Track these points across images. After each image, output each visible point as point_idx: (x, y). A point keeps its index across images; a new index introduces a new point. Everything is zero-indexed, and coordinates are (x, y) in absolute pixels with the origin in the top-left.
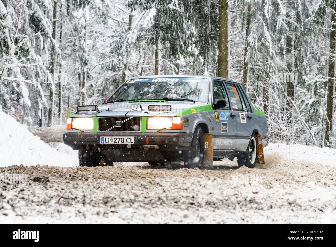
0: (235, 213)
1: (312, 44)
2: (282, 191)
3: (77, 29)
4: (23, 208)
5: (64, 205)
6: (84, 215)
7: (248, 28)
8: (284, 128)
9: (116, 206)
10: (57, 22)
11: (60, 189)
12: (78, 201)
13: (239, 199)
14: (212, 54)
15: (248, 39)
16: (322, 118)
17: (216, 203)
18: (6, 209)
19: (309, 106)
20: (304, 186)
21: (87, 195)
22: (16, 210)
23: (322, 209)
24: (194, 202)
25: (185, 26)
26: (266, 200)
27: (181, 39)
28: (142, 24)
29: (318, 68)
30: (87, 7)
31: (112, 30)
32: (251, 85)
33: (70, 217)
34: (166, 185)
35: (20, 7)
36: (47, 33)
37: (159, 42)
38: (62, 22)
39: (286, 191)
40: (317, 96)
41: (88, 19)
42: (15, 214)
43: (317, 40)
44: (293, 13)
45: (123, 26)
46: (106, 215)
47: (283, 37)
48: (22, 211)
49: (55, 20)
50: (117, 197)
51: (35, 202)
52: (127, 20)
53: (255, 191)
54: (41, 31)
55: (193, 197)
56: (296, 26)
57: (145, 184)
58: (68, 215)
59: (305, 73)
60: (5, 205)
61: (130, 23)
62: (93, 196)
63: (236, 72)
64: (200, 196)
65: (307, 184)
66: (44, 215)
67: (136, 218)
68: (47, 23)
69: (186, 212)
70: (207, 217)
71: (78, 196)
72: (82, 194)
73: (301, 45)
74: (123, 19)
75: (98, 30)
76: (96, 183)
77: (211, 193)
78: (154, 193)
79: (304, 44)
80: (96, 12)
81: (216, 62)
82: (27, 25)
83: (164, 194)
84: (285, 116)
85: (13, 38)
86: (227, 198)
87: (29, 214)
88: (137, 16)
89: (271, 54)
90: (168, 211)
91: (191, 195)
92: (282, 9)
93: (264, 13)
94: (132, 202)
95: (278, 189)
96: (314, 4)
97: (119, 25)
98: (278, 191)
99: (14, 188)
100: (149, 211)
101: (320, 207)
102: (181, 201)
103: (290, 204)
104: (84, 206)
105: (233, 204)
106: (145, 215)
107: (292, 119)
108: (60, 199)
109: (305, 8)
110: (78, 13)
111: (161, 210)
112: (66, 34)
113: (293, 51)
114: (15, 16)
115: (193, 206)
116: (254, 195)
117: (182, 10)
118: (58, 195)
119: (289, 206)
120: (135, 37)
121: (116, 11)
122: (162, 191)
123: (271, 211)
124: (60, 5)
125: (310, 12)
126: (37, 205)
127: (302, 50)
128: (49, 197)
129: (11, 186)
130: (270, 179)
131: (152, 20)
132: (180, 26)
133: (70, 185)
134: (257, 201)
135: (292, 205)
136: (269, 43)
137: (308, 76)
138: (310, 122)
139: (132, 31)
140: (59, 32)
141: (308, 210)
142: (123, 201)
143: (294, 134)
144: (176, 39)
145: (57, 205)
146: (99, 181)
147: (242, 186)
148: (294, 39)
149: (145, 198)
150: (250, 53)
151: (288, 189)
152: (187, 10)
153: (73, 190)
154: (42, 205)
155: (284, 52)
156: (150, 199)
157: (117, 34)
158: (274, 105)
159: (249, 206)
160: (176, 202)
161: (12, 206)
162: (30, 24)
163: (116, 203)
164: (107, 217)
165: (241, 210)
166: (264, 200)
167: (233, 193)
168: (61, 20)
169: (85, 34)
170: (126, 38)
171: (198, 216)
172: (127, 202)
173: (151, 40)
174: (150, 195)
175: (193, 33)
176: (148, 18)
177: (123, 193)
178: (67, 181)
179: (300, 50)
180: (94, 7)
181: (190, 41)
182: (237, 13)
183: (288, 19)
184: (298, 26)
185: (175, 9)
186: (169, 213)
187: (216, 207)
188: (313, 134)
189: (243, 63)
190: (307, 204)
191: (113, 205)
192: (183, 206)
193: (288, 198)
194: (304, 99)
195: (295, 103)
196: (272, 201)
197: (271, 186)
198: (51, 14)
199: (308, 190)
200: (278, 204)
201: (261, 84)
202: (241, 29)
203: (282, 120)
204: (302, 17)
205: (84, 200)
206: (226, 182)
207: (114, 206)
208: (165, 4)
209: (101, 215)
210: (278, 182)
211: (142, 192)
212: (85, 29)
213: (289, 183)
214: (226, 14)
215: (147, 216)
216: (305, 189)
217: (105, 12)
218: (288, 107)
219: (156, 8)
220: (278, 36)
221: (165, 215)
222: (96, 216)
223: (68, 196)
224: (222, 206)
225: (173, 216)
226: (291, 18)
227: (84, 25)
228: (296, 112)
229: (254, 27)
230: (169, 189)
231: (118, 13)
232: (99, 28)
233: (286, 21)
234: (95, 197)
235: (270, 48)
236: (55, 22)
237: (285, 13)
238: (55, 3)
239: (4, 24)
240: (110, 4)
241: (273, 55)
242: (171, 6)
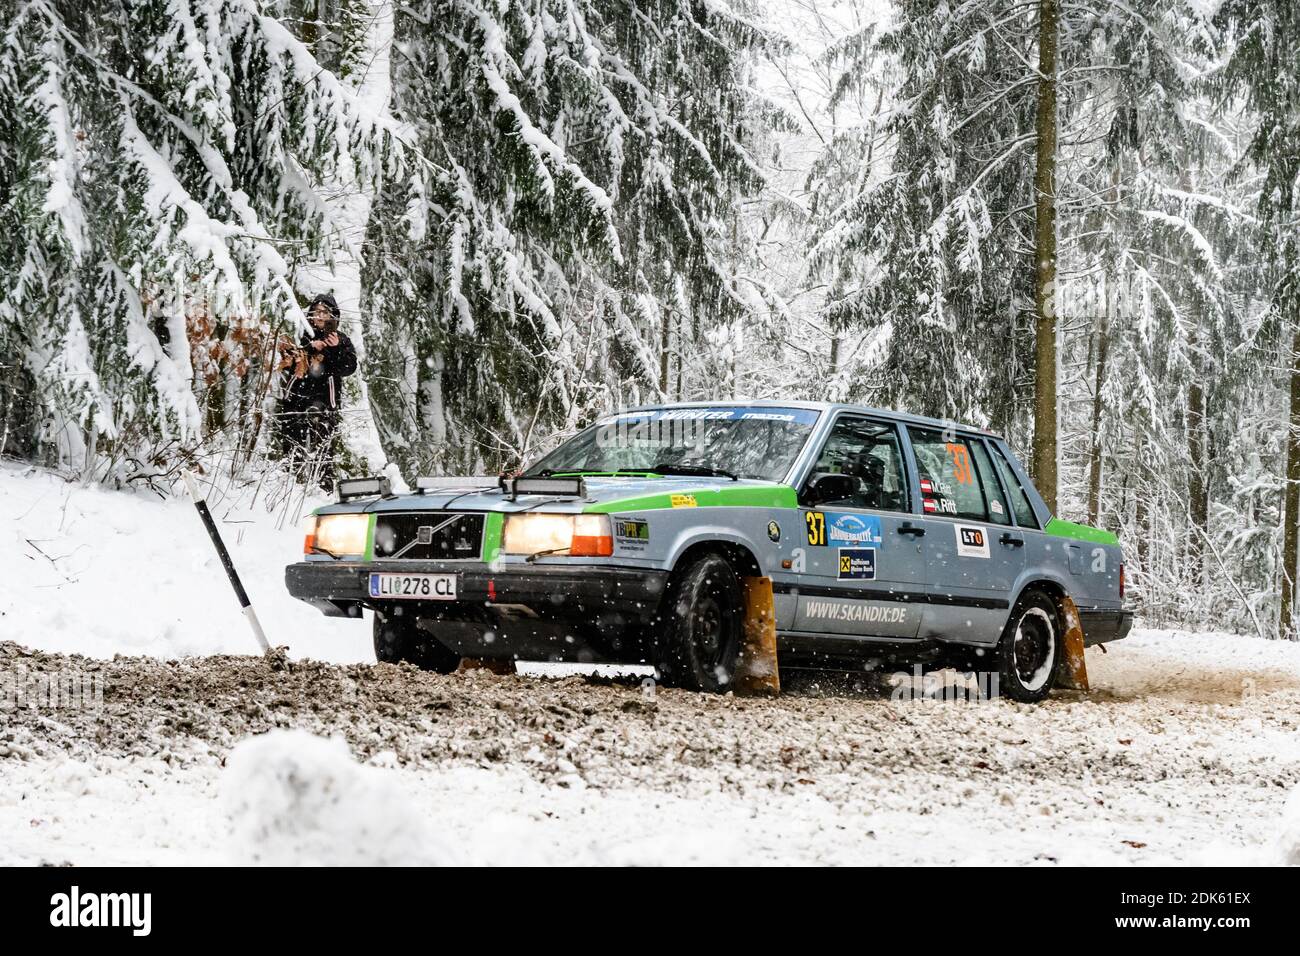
0: (1080, 788)
1: (1249, 404)
2: (1188, 739)
3: (716, 369)
4: (602, 769)
5: (694, 764)
6: (739, 788)
7: (1101, 368)
8: (1187, 595)
9: (811, 770)
10: (670, 355)
11: (682, 729)
12: (726, 757)
13: (1088, 756)
14: (1019, 425)
15: (1101, 392)
16: (1272, 573)
17: (1038, 764)
18: (564, 773)
19: (1242, 544)
20: (1238, 728)
21: (744, 744)
22: (588, 774)
23: (1282, 780)
24: (986, 761)
25: (959, 366)
26: (1150, 759)
27: (948, 393)
28: (861, 358)
29: (1262, 458)
30: (739, 322)
31: (793, 373)
32: (1109, 497)
33: (707, 792)
34: (922, 724)
35: (590, 320)
36: (650, 380)
37: (899, 400)
38: (682, 355)
39: (1196, 738)
40: (1261, 522)
41: (739, 348)
42: (584, 784)
43: (1261, 395)
44: (1204, 334)
45: (817, 363)
46: (788, 788)
47: (1182, 387)
48: (602, 777)
49: (666, 350)
50: (813, 749)
51: (629, 757)
52: (829, 350)
53: (1124, 739)
54: (636, 376)
55: (984, 750)
56: (1212, 363)
57: (875, 720)
58: (703, 787)
59: (1233, 469)
60: (563, 763)
61: (834, 359)
62: (757, 745)
63: (1075, 467)
64: (1000, 747)
65: (1245, 723)
66: (649, 787)
67: (858, 798)
68: (649, 357)
69: (968, 784)
70: (1018, 795)
71: (724, 746)
72: (734, 740)
73: (1223, 406)
74: (817, 348)
75: (761, 374)
76: (762, 716)
77: (1024, 742)
78: (896, 739)
79: (1229, 403)
80: (757, 332)
81: (1030, 444)
82: (604, 362)
83: (918, 743)
84: (1186, 568)
85: (575, 390)
86: (1060, 753)
87: (618, 783)
88: (849, 340)
89: (1154, 426)
90: (928, 782)
91: (979, 746)
92: (1178, 324)
93: (1138, 333)
94: (846, 760)
95: (1176, 734)
96: (1252, 313)
97: (808, 361)
98: (1177, 738)
99: (580, 726)
100: (885, 782)
101: (1275, 777)
102: (958, 760)
103: (1206, 768)
104: (738, 767)
105: (1074, 766)
106: (876, 790)
107: (1204, 574)
108: (683, 752)
109: (1231, 319)
110: (717, 335)
111: (913, 779)
112: (690, 381)
113: (1204, 420)
114: (579, 339)
115: (985, 770)
116: (1123, 748)
117: (953, 328)
118: (680, 744)
119: (1205, 772)
120: (845, 388)
121: (802, 330)
122: (912, 737)
123: (1162, 783)
124: (678, 318)
125: (1244, 331)
126: (634, 764)
127: (1226, 416)
128: (659, 747)
129: (573, 722)
130: (1158, 712)
131: (884, 350)
132: (947, 362)
133: (706, 720)
134: (1129, 759)
135: (1212, 771)
136: (1149, 402)
137: (1241, 476)
138: (1245, 583)
139: (840, 374)
140: (676, 378)
141: (1248, 783)
142: (825, 758)
143: (1207, 610)
144: (938, 393)
145: (677, 764)
146: (769, 713)
147: (1095, 726)
148: (1206, 392)
149: (876, 751)
150: (1107, 425)
151: (1200, 735)
152: (963, 327)
153: (713, 732)
154: (644, 763)
155: (1185, 421)
156: (885, 753)
157: (805, 381)
158: (1162, 541)
159: (1113, 771)
160: (945, 762)
161: (578, 765)
162: (611, 359)
163: (809, 762)
164: (792, 794)
165: (1094, 781)
166: (1146, 760)
167: (1076, 742)
168: (680, 350)
169: (732, 383)
170: (824, 391)
171: (997, 794)
172: (835, 759)
173: (881, 396)
174: (885, 745)
175: (977, 379)
176: (874, 345)
177: (823, 739)
178: (698, 710)
179: (1221, 419)
180: (753, 320)
181: (971, 397)
182: (1075, 334)
183: (1193, 347)
184: (1217, 364)
185: (935, 326)
186: (930, 785)
187: (1037, 774)
188: (1252, 609)
189: (1089, 446)
190: (1245, 769)
191: (803, 765)
192: (963, 771)
193: (1201, 755)
194: (1230, 529)
195: (1211, 538)
196: (1165, 761)
197: (1161, 726)
198: (658, 337)
199: (1247, 737)
200: (1179, 769)
201: (1131, 495)
202: (1084, 370)
203: (1181, 576)
204: (1226, 343)
205: (738, 755)
206: (1056, 716)
207: (806, 769)
208: (914, 315)
209: (778, 788)
210: (1175, 719)
211: (868, 738)
212: (733, 370)
213: (1202, 721)
214: (1053, 336)
215: (884, 791)
216: (1239, 734)
217: (778, 332)
218: (1195, 547)
219: (892, 322)
220: (1170, 386)
221: (923, 791)
222: (766, 790)
223: (702, 744)
224: (1051, 771)
225: (942, 792)
226: (1199, 346)
227: (730, 361)
228: (1213, 559)
229: (1116, 366)
230: (929, 731)
231: (806, 336)
232: (765, 367)
233: (1189, 351)
234: (762, 748)
235: (1153, 412)
236: (665, 355)
237: (1186, 334)
238: (667, 313)
239: (554, 359)
240: (788, 315)
241: (1158, 428)
242: (927, 319)
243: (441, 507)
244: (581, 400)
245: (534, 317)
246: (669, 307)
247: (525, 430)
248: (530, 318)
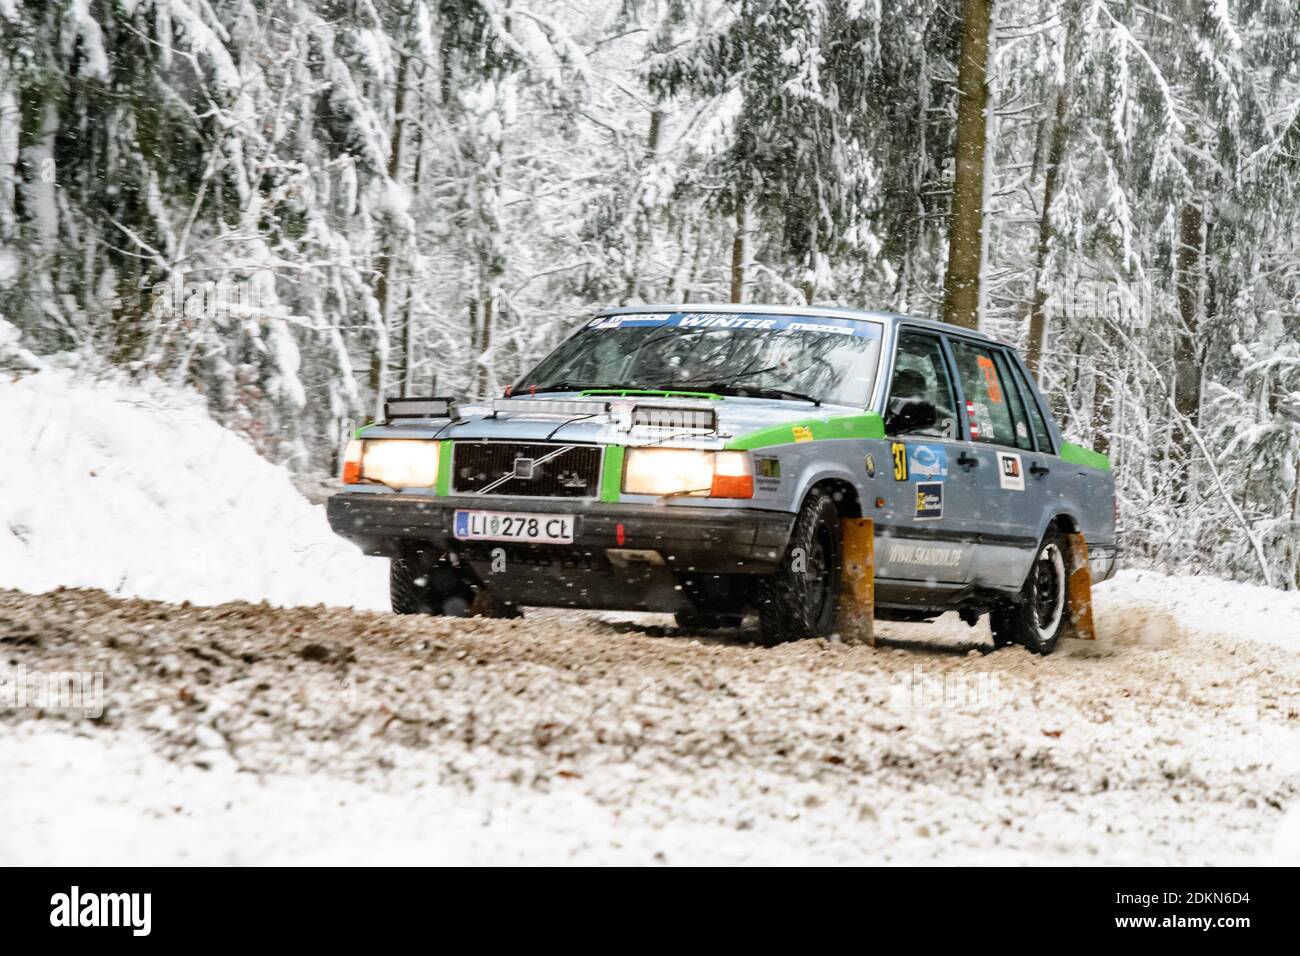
0: (978, 800)
1: (1270, 237)
2: (1145, 733)
3: (474, 151)
4: (263, 745)
5: (404, 742)
6: (468, 781)
7: (1052, 174)
8: (1162, 519)
9: (578, 757)
10: (404, 126)
11: (389, 689)
12: (451, 733)
13: (995, 753)
14: (926, 254)
15: (1050, 210)
16: (1291, 492)
17: (918, 762)
18: (205, 748)
19: (1248, 447)
20: (1221, 720)
21: (481, 714)
22: (242, 751)
23: (1279, 799)
24: (842, 755)
25: (839, 159)
26: (1087, 760)
27: (822, 201)
28: (693, 142)
29: (1286, 320)
30: (512, 78)
31: (590, 161)
32: (1055, 368)
33: (420, 785)
34: (751, 693)
35: (285, 66)
36: (373, 161)
37: (748, 209)
38: (424, 125)
39: (1157, 732)
40: (1278, 415)
41: (510, 118)
42: (233, 765)
43: (1288, 225)
44: (1208, 130)
45: (628, 147)
46: (542, 784)
47: (1171, 208)
48: (261, 756)
49: (400, 116)
50: (582, 726)
51: (304, 728)
52: (644, 129)
53: (1051, 728)
54: (352, 154)
55: (841, 738)
56: (1218, 174)
57: (681, 686)
58: (414, 776)
59: (1241, 334)
60: (204, 733)
61: (653, 141)
62: (502, 717)
63: (1006, 321)
64: (866, 736)
65: (1231, 713)
66: (332, 773)
67: (644, 801)
68: (372, 125)
69: (812, 788)
70: (886, 807)
71: (450, 716)
72: (465, 710)
73: (1231, 239)
74: (629, 124)
75: (542, 158)
76: (511, 674)
77: (901, 728)
78: (709, 716)
79: (1241, 234)
80: (538, 95)
81: (940, 283)
82: (305, 130)
83: (743, 723)
84: (1164, 478)
85: (257, 171)
86: (954, 747)
87: (284, 767)
88: (678, 114)
89: (1126, 264)
90: (752, 782)
91: (834, 731)
92: (1171, 113)
93: (1111, 124)
94: (632, 744)
95: (1130, 725)
96: (1282, 100)
97: (614, 144)
98: (1129, 731)
99: (233, 680)
100: (687, 779)
101: (1270, 794)
102: (800, 750)
103: (1169, 776)
104: (469, 749)
105: (973, 767)
106: (674, 791)
107: (1190, 488)
108: (388, 723)
109: (1250, 109)
110: (478, 97)
111: (730, 776)
112: (434, 165)
113: (1202, 258)
114: (266, 96)
115: (838, 768)
116: (1049, 742)
117: (832, 103)
118: (383, 710)
119: (1166, 783)
120: (668, 187)
121: (607, 96)
122: (734, 714)
123: (1102, 797)
124: (419, 68)
125: (1268, 129)
126: (313, 739)
127: (1235, 254)
128: (353, 714)
129: (225, 672)
130: (1106, 691)
131: (729, 132)
132: (822, 153)
133: (426, 677)
134: (1056, 760)
135: (1178, 781)
136: (1123, 230)
137: (1252, 345)
138: (1250, 504)
139: (661, 165)
140: (413, 160)
141: (1230, 801)
142: (601, 741)
143: (1192, 542)
144: (807, 200)
145: (378, 741)
146: (522, 669)
147: (1010, 708)
148: (1207, 217)
149: (678, 733)
150: (1057, 259)
151: (1165, 727)
152: (847, 103)
153: (435, 695)
154: (326, 739)
155: (1174, 259)
156: (693, 737)
157: (607, 174)
158: (1129, 437)
159: (1030, 777)
160: (782, 753)
161: (227, 736)
162: (316, 125)
163: (576, 746)
164: (546, 792)
165: (1000, 790)
166: (1080, 761)
167: (977, 732)
168: (421, 117)
169: (498, 170)
170: (635, 190)
171: (853, 804)
172: (615, 742)
173: (720, 201)
174: (693, 724)
175: (866, 181)
176: (714, 124)
177: (603, 712)
178: (417, 662)
179: (1226, 258)
180: (534, 77)
181: (855, 209)
182: (1017, 121)
183: (1192, 149)
184: (1226, 175)
185: (806, 99)
186: (754, 788)
187: (916, 777)
188: (1258, 544)
189: (1030, 293)
190: (1227, 779)
191: (567, 750)
192: (806, 768)
193: (1161, 757)
194: (1232, 423)
195: (1203, 435)
196: (1109, 764)
197: (1108, 712)
198: (388, 96)
199: (1234, 732)
200: (1129, 777)
201: (1088, 366)
202: (1027, 175)
203: (1155, 491)
204: (1241, 144)
205: (470, 731)
207: (571, 755)
208: (775, 80)
209: (526, 783)
210: (1131, 702)
211: (667, 712)
212: (500, 151)
213: (1169, 707)
214: (983, 123)
215: (684, 794)
216: (1223, 728)
217: (571, 98)
218: (1178, 448)
219: (742, 89)
220: (1154, 205)
221: (743, 796)
222: (507, 786)
223: (418, 713)
224: (937, 773)
225: (769, 799)
226: (1201, 146)
227: (496, 137)
228: (1205, 467)
229: (1076, 172)
230: (761, 707)
231: (612, 104)
232: (546, 149)
233: (1185, 154)
234: (508, 722)
235: (1127, 244)
236: (398, 123)
237: (1182, 128)
238: (404, 59)
239: (227, 122)
240: (588, 71)
241: (1133, 267)
242: (795, 87)
243: (544, 437)
244: (267, 184)
245: (201, 58)
246: (407, 52)
247: (179, 228)
248: (193, 59)
